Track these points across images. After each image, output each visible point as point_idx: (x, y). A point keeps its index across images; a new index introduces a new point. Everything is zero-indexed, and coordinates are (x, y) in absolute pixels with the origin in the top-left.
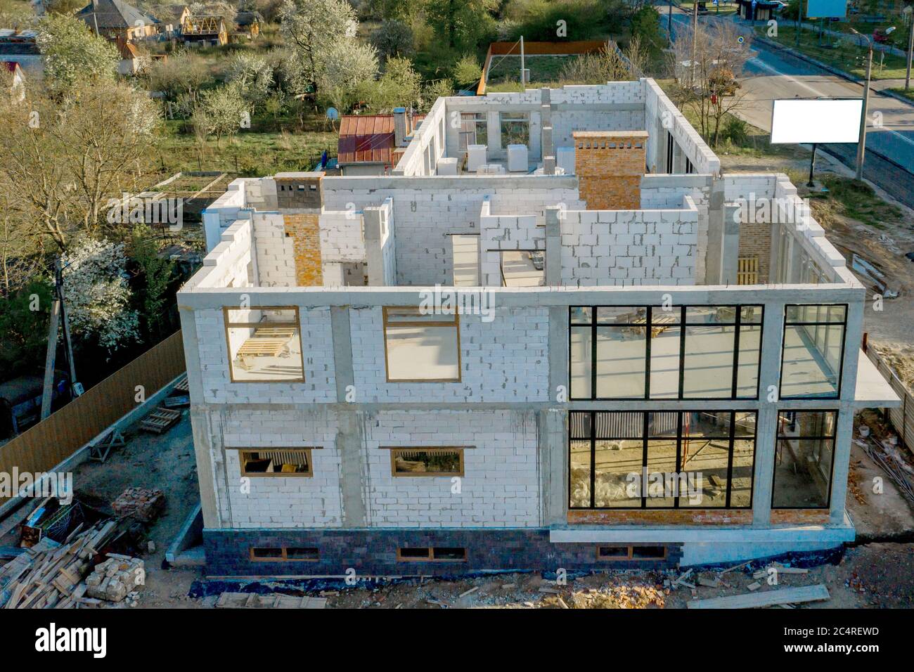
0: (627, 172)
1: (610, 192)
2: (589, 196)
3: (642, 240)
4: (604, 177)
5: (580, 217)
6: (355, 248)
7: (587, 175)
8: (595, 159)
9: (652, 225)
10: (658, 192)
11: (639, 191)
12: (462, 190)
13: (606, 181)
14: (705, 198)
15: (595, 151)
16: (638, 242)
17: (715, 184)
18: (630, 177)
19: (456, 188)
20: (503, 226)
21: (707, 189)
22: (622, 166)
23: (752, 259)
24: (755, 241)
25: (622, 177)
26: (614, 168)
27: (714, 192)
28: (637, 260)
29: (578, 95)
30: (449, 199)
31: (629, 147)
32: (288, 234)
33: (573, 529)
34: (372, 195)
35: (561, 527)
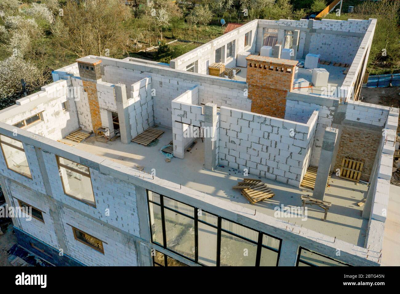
0: (278, 87)
1: (266, 97)
2: (253, 97)
3: (269, 136)
4: (263, 87)
5: (231, 113)
6: (112, 104)
7: (253, 84)
8: (259, 75)
9: (277, 129)
10: (298, 104)
11: (285, 100)
12: (184, 80)
13: (265, 90)
14: (331, 114)
15: (259, 70)
16: (266, 136)
17: (339, 106)
18: (280, 90)
19: (181, 78)
20: (183, 109)
21: (333, 108)
22: (276, 83)
23: (359, 163)
24: (364, 151)
25: (275, 90)
26: (271, 83)
27: (338, 111)
28: (265, 147)
29: (329, 25)
30: (178, 84)
31: (282, 70)
32: (85, 90)
34: (142, 74)
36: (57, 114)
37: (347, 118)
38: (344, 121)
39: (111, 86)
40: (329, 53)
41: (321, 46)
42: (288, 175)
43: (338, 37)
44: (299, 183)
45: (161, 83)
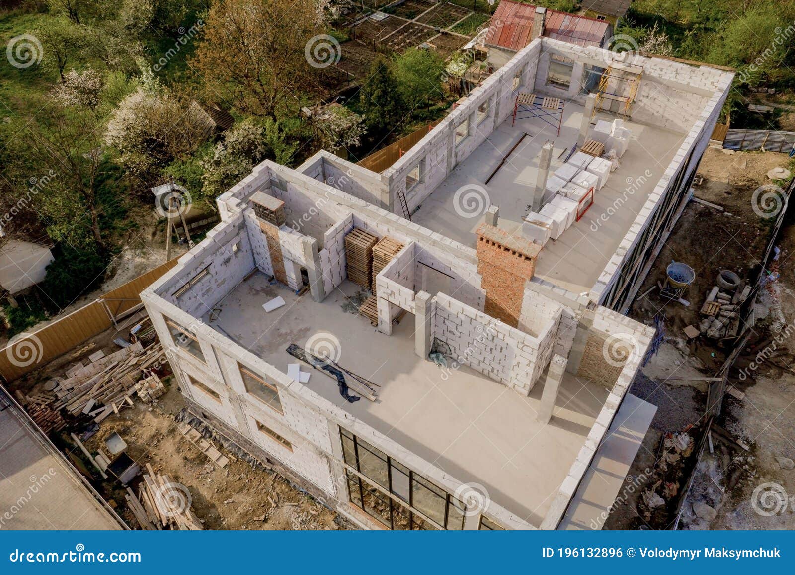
0: (516, 272)
1: (500, 278)
6: (300, 258)
7: (484, 260)
8: (492, 252)
10: (538, 296)
12: (396, 230)
14: (576, 317)
15: (492, 247)
18: (517, 276)
19: (393, 227)
20: (390, 288)
21: (579, 312)
22: (512, 266)
25: (511, 274)
26: (506, 265)
27: (585, 317)
29: (657, 68)
30: (388, 231)
31: (520, 255)
32: (263, 232)
33: (350, 513)
34: (339, 207)
35: (345, 507)
36: (227, 261)
37: (594, 326)
38: (591, 328)
39: (298, 239)
40: (653, 112)
41: (641, 98)
42: (514, 381)
43: (669, 89)
44: (526, 392)
45: (366, 224)
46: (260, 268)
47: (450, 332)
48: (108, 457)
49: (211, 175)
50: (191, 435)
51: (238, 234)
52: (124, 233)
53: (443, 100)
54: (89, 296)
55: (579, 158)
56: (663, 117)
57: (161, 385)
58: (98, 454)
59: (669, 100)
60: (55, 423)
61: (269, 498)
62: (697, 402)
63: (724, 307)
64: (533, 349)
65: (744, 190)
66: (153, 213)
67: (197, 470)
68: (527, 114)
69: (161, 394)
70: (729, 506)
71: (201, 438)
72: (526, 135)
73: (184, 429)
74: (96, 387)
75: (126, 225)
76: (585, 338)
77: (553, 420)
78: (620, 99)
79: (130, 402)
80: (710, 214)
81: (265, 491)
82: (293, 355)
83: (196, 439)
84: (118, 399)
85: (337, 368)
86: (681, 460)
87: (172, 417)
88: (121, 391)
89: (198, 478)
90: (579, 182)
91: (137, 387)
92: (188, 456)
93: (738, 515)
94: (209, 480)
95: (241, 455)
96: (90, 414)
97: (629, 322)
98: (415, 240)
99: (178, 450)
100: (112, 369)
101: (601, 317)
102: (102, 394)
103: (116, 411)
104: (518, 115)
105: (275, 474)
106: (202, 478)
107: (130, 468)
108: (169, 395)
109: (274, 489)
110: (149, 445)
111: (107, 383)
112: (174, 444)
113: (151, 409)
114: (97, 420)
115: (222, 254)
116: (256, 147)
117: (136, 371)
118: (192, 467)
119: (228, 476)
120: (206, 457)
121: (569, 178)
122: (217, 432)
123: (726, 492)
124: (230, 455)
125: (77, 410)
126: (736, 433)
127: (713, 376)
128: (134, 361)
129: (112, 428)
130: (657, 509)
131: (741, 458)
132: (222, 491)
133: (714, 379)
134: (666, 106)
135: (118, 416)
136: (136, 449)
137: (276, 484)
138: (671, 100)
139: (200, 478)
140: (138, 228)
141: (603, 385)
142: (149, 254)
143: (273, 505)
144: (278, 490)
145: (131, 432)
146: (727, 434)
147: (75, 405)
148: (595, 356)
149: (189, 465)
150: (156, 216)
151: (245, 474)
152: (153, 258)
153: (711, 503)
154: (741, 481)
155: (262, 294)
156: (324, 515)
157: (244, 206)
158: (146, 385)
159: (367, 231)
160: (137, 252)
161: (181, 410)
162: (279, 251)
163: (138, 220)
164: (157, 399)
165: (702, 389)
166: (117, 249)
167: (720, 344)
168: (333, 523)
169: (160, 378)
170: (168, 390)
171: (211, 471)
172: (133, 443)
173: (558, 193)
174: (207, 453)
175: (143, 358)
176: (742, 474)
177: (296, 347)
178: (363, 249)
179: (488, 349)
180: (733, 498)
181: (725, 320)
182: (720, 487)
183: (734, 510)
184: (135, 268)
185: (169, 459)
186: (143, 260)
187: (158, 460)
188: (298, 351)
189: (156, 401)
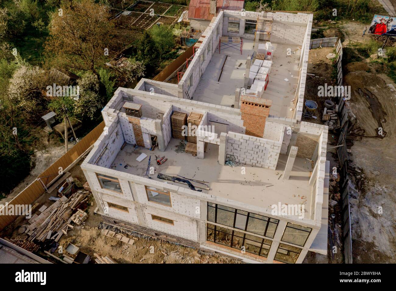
2: (245, 119)
5: (235, 136)
7: (245, 112)
8: (249, 108)
9: (263, 144)
10: (273, 123)
11: (265, 121)
13: (253, 116)
16: (257, 147)
17: (297, 125)
18: (262, 116)
21: (293, 126)
22: (259, 112)
25: (259, 116)
26: (256, 112)
27: (296, 128)
30: (192, 109)
31: (263, 106)
32: (130, 122)
33: (207, 246)
34: (165, 103)
35: (204, 244)
36: (114, 141)
37: (300, 131)
38: (299, 132)
39: (152, 121)
40: (279, 36)
41: (273, 32)
42: (269, 165)
43: (285, 25)
44: (275, 168)
45: (180, 109)
46: (127, 142)
47: (235, 149)
48: (70, 256)
49: (78, 103)
50: (110, 234)
51: (117, 127)
52: (31, 143)
53: (174, 48)
54: (25, 180)
55: (257, 62)
56: (284, 38)
57: (85, 214)
58: (64, 257)
59: (286, 30)
60: (34, 248)
61: (162, 252)
62: (334, 158)
63: (331, 116)
64: (279, 147)
65: (320, 65)
66: (44, 130)
67: (120, 250)
68: (226, 46)
69: (86, 218)
70: (362, 197)
71: (116, 234)
72: (227, 56)
73: (104, 232)
74: (50, 224)
75: (31, 139)
76: (296, 138)
77: (291, 178)
78: (265, 33)
79: (72, 227)
80: (311, 78)
81: (158, 249)
82: (161, 178)
83: (113, 235)
84: (64, 227)
85: (185, 179)
86: (337, 183)
87: (96, 228)
88: (64, 223)
89: (122, 253)
90: (262, 72)
91: (72, 218)
92: (112, 245)
93: (367, 199)
94: (128, 253)
95: (139, 236)
96: (51, 239)
97: (316, 126)
98: (207, 111)
99: (106, 243)
100: (55, 212)
101: (304, 126)
102: (54, 226)
103: (65, 233)
104: (221, 48)
105: (160, 240)
106: (124, 253)
107: (86, 258)
108: (90, 218)
109: (162, 247)
110: (90, 245)
111: (55, 220)
112: (103, 241)
113: (83, 227)
114: (56, 240)
115: (112, 138)
116: (95, 85)
117: (69, 211)
118: (116, 249)
119: (137, 248)
120: (122, 242)
121: (257, 72)
122: (123, 229)
123: (359, 191)
124: (134, 238)
125: (43, 238)
126: (354, 167)
127: (336, 145)
128: (66, 205)
129: (67, 242)
130: (335, 206)
131: (359, 176)
132: (137, 255)
133: (337, 146)
134: (285, 33)
135: (67, 235)
136: (83, 249)
137: (163, 245)
138: (287, 30)
139: (123, 253)
140: (39, 139)
141: (305, 157)
142: (50, 151)
143: (165, 255)
144: (165, 247)
145: (77, 241)
146: (350, 168)
147: (42, 236)
148: (301, 145)
149: (115, 248)
150: (46, 131)
151: (145, 244)
152: (53, 152)
153: (355, 197)
154: (362, 185)
155: (133, 154)
156: (192, 252)
157: (118, 112)
158: (78, 216)
159: (181, 112)
160: (43, 151)
161: (99, 223)
162: (140, 130)
163: (37, 135)
164: (84, 221)
165: (334, 152)
166: (31, 152)
167: (335, 131)
168: (198, 254)
169: (83, 210)
170: (89, 216)
171: (127, 248)
172: (80, 246)
173: (255, 79)
174: (122, 240)
175: (70, 203)
176: (362, 183)
177: (161, 175)
178: (182, 120)
179: (255, 153)
180: (362, 193)
181: (333, 121)
182: (356, 190)
183: (364, 198)
184: (45, 159)
185: (103, 249)
186: (48, 155)
187: (97, 251)
188: (163, 176)
189: (84, 223)
